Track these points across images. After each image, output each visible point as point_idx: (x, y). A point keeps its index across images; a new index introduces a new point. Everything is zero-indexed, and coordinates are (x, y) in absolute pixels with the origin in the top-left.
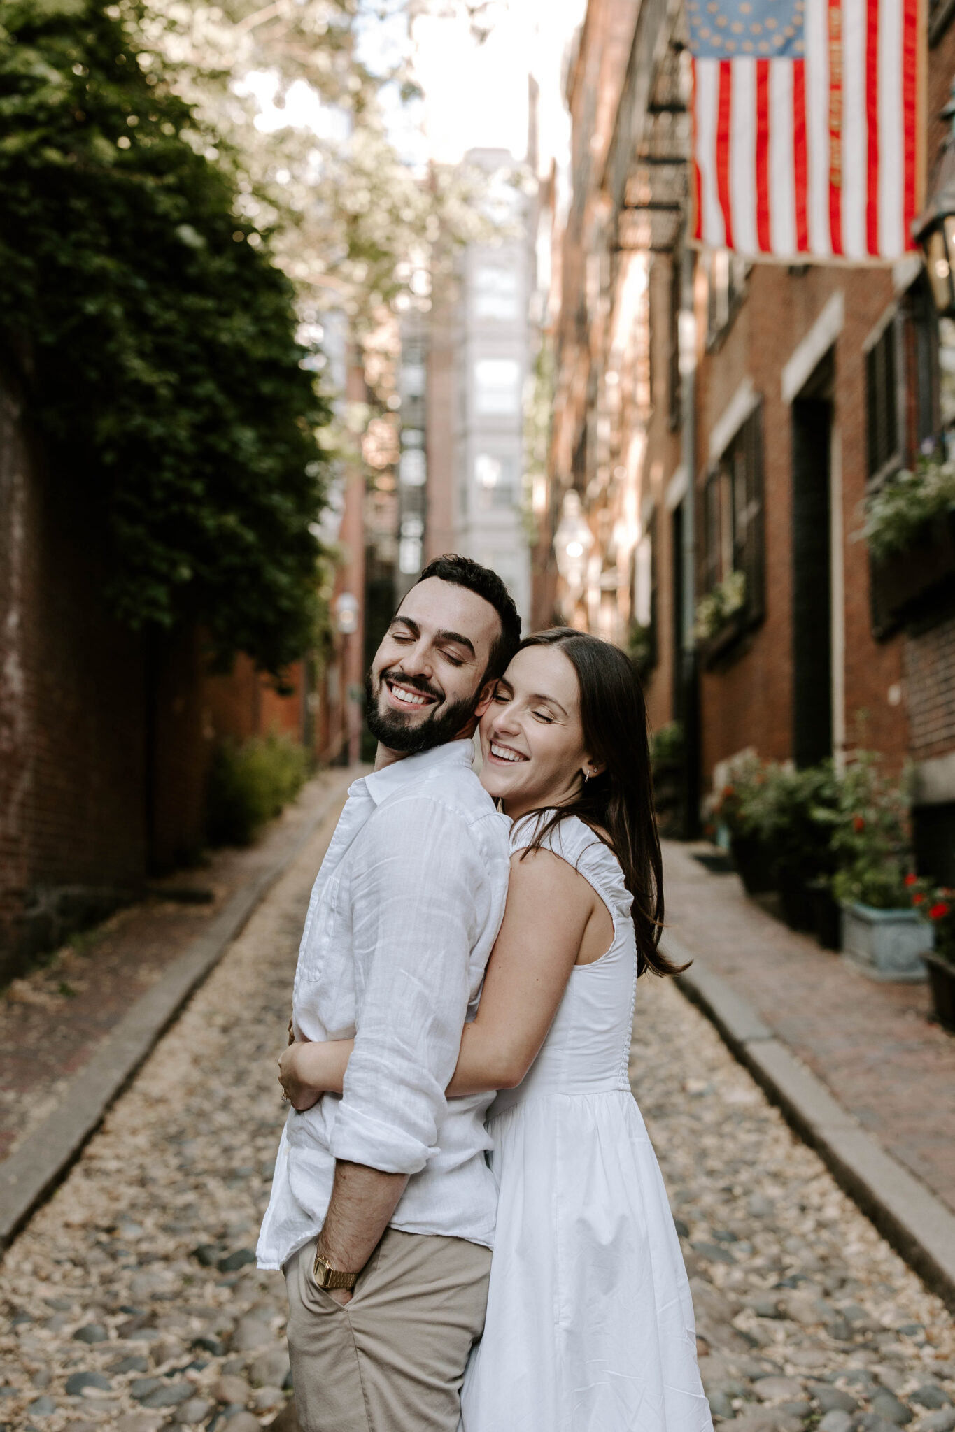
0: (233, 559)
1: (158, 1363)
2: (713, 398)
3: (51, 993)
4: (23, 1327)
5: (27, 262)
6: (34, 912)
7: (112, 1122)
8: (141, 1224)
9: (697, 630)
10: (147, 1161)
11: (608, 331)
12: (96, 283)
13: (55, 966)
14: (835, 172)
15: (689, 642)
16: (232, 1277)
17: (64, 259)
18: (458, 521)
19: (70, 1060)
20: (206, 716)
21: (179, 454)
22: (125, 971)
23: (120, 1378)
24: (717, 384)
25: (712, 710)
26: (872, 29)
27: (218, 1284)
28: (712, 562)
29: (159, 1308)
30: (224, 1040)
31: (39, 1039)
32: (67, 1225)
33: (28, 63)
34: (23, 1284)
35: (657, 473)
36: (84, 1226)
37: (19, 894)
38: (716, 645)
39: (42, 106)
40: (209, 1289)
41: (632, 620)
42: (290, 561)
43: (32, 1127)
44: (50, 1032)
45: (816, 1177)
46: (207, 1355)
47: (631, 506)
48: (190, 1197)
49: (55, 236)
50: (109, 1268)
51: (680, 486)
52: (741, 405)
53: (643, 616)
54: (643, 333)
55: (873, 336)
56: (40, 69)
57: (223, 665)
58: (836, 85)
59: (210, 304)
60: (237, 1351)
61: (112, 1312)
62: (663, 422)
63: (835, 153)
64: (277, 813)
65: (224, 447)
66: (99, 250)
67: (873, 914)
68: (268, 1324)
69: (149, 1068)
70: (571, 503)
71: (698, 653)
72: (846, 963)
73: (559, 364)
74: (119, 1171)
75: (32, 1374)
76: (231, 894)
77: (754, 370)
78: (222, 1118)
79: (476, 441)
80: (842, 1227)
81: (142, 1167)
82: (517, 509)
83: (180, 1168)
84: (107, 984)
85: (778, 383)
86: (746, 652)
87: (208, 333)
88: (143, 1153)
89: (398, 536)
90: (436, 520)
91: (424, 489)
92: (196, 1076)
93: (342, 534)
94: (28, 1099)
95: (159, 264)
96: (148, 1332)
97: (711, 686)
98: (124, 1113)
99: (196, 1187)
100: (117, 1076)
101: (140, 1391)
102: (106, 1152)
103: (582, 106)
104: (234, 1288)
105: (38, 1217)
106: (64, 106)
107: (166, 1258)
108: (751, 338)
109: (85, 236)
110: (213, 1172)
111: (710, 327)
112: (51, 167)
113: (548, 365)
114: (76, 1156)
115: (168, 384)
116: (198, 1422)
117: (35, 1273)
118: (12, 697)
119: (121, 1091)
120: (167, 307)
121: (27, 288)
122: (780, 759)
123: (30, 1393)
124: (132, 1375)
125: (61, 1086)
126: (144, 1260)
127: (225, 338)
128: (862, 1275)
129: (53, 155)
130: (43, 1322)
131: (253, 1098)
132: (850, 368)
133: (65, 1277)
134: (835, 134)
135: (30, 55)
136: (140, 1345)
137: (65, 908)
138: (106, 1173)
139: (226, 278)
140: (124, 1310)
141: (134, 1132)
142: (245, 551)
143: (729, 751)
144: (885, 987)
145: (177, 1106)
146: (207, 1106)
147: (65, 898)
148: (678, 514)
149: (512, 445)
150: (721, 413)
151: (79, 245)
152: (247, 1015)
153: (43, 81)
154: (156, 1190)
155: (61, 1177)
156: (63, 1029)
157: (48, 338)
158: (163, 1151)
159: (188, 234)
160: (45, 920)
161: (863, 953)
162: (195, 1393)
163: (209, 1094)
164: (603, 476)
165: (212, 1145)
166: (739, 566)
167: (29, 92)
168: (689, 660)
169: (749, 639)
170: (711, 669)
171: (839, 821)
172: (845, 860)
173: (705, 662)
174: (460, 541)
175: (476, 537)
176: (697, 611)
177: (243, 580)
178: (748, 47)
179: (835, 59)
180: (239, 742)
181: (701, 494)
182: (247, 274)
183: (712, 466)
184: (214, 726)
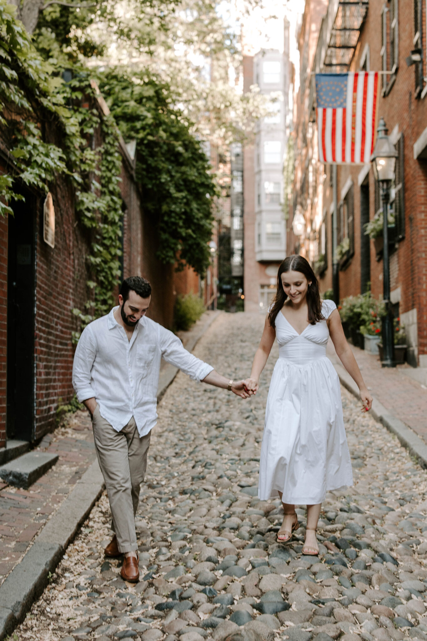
2: (342, 178)
5: (144, 167)
9: (337, 258)
14: (353, 139)
15: (335, 262)
17: (153, 165)
18: (257, 209)
20: (174, 287)
25: (342, 284)
26: (365, 99)
28: (341, 233)
33: (142, 111)
38: (341, 263)
39: (147, 124)
41: (319, 252)
49: (151, 159)
51: (332, 208)
52: (348, 183)
53: (323, 252)
56: (146, 113)
58: (354, 116)
62: (328, 183)
63: (353, 134)
64: (195, 322)
67: (370, 337)
70: (299, 208)
71: (338, 264)
72: (366, 352)
77: (352, 173)
79: (263, 175)
82: (281, 204)
85: (357, 179)
86: (350, 264)
87: (186, 177)
89: (232, 215)
90: (246, 209)
91: (242, 193)
95: (172, 158)
97: (341, 275)
106: (152, 123)
109: (158, 158)
112: (150, 141)
120: (177, 172)
121: (144, 173)
127: (189, 178)
129: (150, 138)
132: (372, 181)
134: (353, 128)
135: (143, 109)
139: (189, 159)
142: (195, 239)
144: (371, 356)
148: (332, 216)
149: (279, 177)
150: (344, 185)
151: (157, 161)
153: (146, 117)
161: (369, 349)
166: (349, 237)
167: (143, 120)
168: (335, 267)
169: (350, 261)
170: (341, 270)
171: (362, 312)
172: (363, 322)
173: (340, 267)
174: (258, 217)
175: (264, 215)
176: (337, 251)
177: (195, 247)
178: (331, 105)
179: (354, 108)
180: (183, 297)
181: (338, 211)
182: (195, 156)
183: (341, 202)
184: (176, 290)
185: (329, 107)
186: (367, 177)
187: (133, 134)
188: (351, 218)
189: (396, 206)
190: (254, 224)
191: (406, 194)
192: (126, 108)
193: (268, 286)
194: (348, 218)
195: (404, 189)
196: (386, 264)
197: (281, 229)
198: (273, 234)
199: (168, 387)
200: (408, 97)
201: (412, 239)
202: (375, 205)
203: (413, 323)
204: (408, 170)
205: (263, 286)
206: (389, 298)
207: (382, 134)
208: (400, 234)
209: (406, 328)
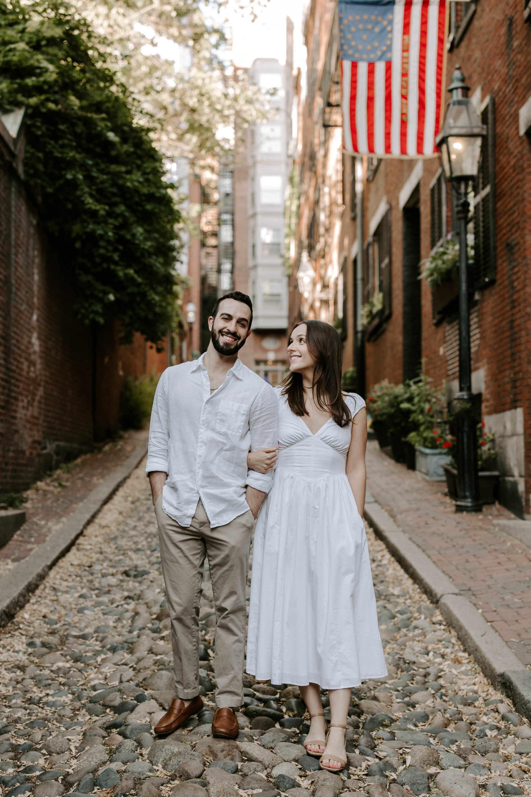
0: (132, 289)
1: (112, 604)
2: (370, 205)
3: (54, 486)
4: (59, 594)
5: (41, 155)
6: (45, 452)
7: (86, 532)
8: (102, 565)
9: (362, 321)
10: (103, 546)
11: (324, 166)
12: (71, 164)
13: (55, 476)
14: (404, 114)
15: (360, 328)
16: (139, 579)
17: (57, 154)
18: (251, 263)
19: (66, 511)
20: (120, 364)
21: (109, 242)
22: (87, 479)
23: (98, 608)
24: (372, 197)
25: (370, 361)
26: (423, 46)
27: (134, 582)
28: (370, 286)
29: (111, 588)
30: (133, 506)
31: (52, 503)
32: (72, 565)
33: (38, 61)
34: (57, 582)
35: (346, 242)
36: (79, 565)
37: (39, 443)
38: (371, 328)
39: (45, 82)
40: (131, 583)
41: (335, 315)
42: (160, 289)
43: (54, 533)
44: (57, 500)
45: (382, 550)
46: (131, 601)
47: (335, 256)
48: (121, 557)
49: (52, 142)
50: (90, 578)
51: (356, 249)
52: (382, 208)
53: (340, 315)
54: (339, 167)
55: (434, 181)
56: (45, 64)
57: (128, 339)
58: (405, 75)
59: (123, 169)
60: (142, 599)
61: (94, 590)
62: (349, 215)
63: (405, 106)
65: (128, 237)
66: (72, 148)
67: (427, 451)
68: (154, 591)
69: (100, 515)
70: (305, 256)
71: (363, 332)
72: (418, 475)
73: (302, 181)
74: (91, 549)
75: (64, 607)
76: (134, 449)
77: (388, 192)
78: (133, 533)
79: (260, 219)
80: (388, 566)
81: (100, 548)
82: (282, 256)
83: (116, 548)
84: (79, 483)
85: (397, 199)
86: (384, 331)
87: (121, 182)
88: (101, 543)
89: (219, 271)
90: (238, 263)
91: (233, 244)
92: (121, 518)
93: (189, 272)
94: (50, 524)
95: (98, 150)
96: (108, 595)
97: (369, 348)
98: (90, 530)
99: (123, 554)
100: (88, 516)
101: (105, 612)
102: (86, 543)
103: (312, 45)
104: (140, 583)
105: (60, 561)
106: (56, 81)
107: (113, 575)
108: (386, 176)
109: (66, 141)
110: (131, 550)
111: (368, 169)
112: (50, 111)
113: (297, 179)
114: (73, 543)
115: (105, 210)
116: (128, 619)
117: (61, 578)
118: (35, 352)
119: (89, 522)
120: (102, 172)
121: (41, 167)
122: (397, 384)
123: (63, 612)
124: (102, 607)
125: (64, 519)
126: (104, 576)
127: (129, 184)
128: (391, 580)
129: (52, 106)
130: (66, 592)
131: (146, 526)
132: (425, 195)
133: (73, 580)
134: (404, 97)
135: (40, 57)
136: (105, 599)
137: (58, 452)
138: (86, 550)
139: (128, 154)
140: (97, 589)
141: (96, 536)
142: (139, 285)
143: (377, 380)
144: (431, 483)
145: (113, 528)
146: (126, 529)
147: (58, 446)
148: (355, 261)
149: (280, 222)
150: (373, 214)
151: (63, 146)
152: (142, 497)
153: (47, 70)
154: (107, 555)
155: (67, 550)
156: (61, 500)
157: (50, 190)
158: (109, 543)
159: (111, 136)
160: (49, 454)
161: (424, 469)
162: (127, 611)
163: (127, 524)
164: (322, 240)
165: (129, 541)
166: (381, 289)
167: (40, 75)
168: (359, 335)
169: (385, 325)
170: (369, 340)
171: (414, 408)
172: (415, 427)
173: (366, 337)
174: (252, 273)
175: (260, 271)
176: (363, 311)
177: (138, 299)
178: (365, 56)
179: (405, 62)
180: (136, 378)
181: (365, 252)
182: (139, 152)
183: (370, 239)
184: (124, 369)
185: (363, 60)
186: (416, 191)
187: (20, 98)
188: (386, 261)
189: (476, 227)
190: (246, 282)
191: (499, 205)
192: (11, 54)
193: (265, 362)
194: (381, 261)
195: (495, 195)
196: (464, 328)
197: (282, 288)
198: (272, 295)
199: (54, 563)
200: (503, 30)
201: (512, 282)
202: (433, 232)
203: (513, 435)
204: (503, 159)
205: (258, 362)
206: (469, 388)
207: (457, 95)
208: (485, 276)
209: (498, 440)
